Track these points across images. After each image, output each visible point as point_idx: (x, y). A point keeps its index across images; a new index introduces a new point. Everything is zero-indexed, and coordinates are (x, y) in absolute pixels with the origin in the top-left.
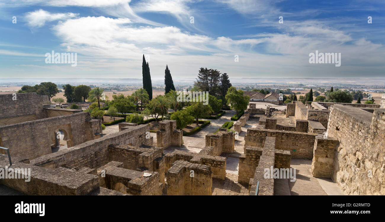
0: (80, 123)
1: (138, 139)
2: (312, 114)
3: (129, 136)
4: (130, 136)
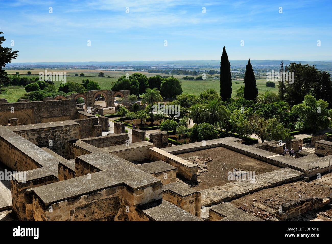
0: (88, 126)
2: (319, 147)
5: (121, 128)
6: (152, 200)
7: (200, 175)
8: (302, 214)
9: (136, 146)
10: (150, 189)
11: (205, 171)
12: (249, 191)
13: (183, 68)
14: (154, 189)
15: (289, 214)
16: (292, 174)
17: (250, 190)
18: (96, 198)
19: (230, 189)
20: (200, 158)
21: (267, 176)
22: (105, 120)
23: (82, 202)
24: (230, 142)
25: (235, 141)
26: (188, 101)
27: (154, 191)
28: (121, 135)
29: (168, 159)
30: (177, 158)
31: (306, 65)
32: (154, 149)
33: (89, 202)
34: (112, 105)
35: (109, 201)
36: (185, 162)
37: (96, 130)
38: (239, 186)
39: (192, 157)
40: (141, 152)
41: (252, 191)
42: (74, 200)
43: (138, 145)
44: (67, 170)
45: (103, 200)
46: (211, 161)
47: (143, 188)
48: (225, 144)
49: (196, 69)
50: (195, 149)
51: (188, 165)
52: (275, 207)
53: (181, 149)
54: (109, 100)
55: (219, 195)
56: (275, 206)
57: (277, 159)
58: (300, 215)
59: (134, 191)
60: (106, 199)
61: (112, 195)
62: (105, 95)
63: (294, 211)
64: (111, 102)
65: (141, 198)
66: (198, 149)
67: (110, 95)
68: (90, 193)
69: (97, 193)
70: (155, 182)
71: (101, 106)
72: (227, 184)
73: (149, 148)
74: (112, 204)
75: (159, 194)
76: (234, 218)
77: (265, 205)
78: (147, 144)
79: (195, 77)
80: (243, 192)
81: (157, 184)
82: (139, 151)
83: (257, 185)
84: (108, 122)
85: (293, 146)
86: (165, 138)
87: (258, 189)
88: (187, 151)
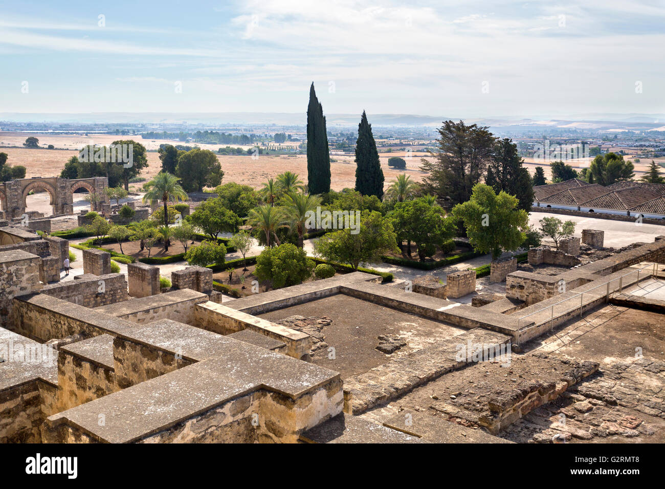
1: (92, 299)
2: (513, 284)
3: (68, 293)
4: (72, 292)
5: (101, 262)
6: (326, 418)
7: (314, 354)
8: (524, 417)
9: (168, 301)
10: (323, 393)
11: (322, 346)
12: (418, 379)
13: (219, 130)
14: (329, 393)
15: (503, 418)
16: (491, 341)
17: (421, 377)
18: (214, 422)
19: (383, 378)
20: (305, 320)
21: (445, 348)
22: (61, 245)
23: (188, 435)
24: (358, 282)
25: (367, 281)
26: (242, 198)
27: (329, 397)
28: (108, 278)
29: (243, 325)
30: (263, 323)
31: (473, 126)
32: (208, 306)
33: (201, 434)
34: (68, 210)
35: (236, 427)
36: (284, 331)
37: (45, 269)
38: (399, 372)
39: (289, 319)
40: (180, 313)
41: (425, 380)
42: (172, 432)
43: (170, 298)
44: (87, 365)
45: (226, 426)
46: (328, 324)
47: (309, 393)
48: (350, 287)
49: (246, 130)
50: (290, 301)
51: (291, 335)
52: (474, 408)
53: (262, 302)
54: (60, 201)
55: (362, 393)
56: (474, 405)
57: (457, 313)
58: (521, 419)
59: (294, 402)
60: (231, 423)
61: (242, 413)
62: (51, 188)
63: (512, 412)
64: (64, 204)
65: (308, 415)
66: (296, 301)
67: (63, 188)
68: (202, 414)
69: (215, 413)
70: (331, 379)
71: (42, 214)
72: (373, 369)
73: (196, 305)
74: (241, 432)
75: (337, 402)
76: (436, 439)
77: (455, 405)
78: (190, 296)
79: (245, 148)
80: (408, 382)
81: (334, 382)
82: (175, 311)
83: (431, 366)
84: (67, 249)
85: (460, 285)
86: (206, 281)
87: (434, 376)
88: (274, 305)
